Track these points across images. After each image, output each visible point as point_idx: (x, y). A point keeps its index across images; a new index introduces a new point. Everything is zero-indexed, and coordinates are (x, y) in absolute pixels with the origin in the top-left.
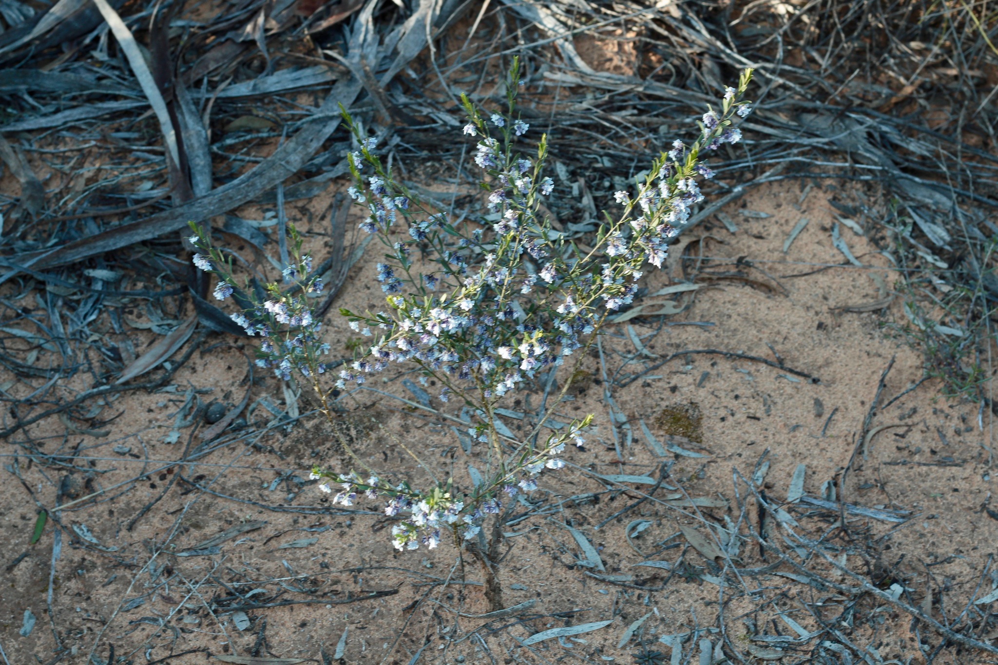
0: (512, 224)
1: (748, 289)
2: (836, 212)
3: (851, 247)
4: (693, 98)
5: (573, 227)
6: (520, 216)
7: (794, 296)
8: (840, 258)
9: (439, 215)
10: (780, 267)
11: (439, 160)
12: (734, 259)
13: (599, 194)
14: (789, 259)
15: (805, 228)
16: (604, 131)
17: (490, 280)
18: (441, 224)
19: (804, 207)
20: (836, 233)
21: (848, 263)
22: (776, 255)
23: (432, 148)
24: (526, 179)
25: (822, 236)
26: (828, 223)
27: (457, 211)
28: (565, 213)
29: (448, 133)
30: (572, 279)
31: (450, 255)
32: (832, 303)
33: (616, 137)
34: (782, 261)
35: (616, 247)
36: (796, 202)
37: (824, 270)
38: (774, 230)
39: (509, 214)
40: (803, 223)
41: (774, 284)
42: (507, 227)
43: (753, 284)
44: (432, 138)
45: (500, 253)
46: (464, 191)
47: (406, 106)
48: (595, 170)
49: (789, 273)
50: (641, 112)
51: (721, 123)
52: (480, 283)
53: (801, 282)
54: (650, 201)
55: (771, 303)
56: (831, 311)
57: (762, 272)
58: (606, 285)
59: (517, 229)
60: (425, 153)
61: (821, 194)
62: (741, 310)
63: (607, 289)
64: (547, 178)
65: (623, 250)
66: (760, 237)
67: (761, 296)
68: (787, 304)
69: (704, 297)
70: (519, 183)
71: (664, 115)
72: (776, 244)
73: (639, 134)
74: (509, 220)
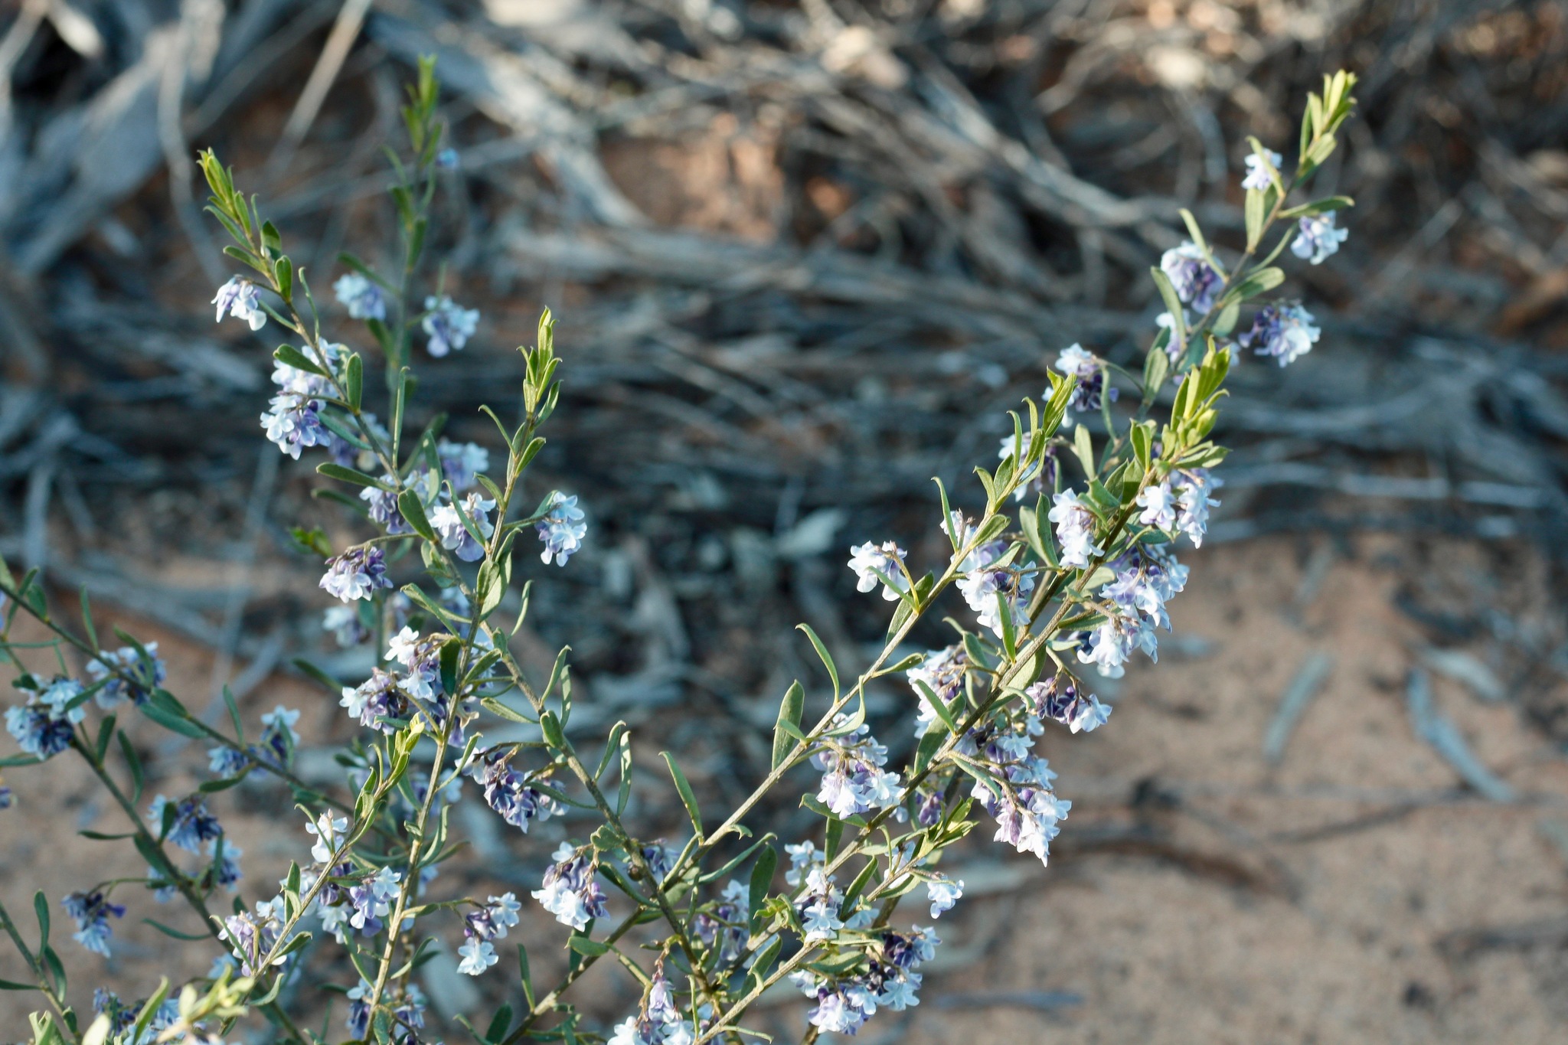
0: (415, 686)
1: (1174, 882)
2: (1412, 633)
3: (1471, 737)
4: (953, 303)
5: (612, 690)
6: (450, 653)
7: (1319, 899)
8: (1442, 776)
9: (130, 653)
10: (1263, 806)
11: (192, 486)
12: (1121, 784)
13: (692, 586)
14: (1290, 779)
15: (1323, 686)
16: (695, 396)
17: (331, 918)
18: (136, 692)
19: (1313, 617)
20: (1419, 696)
21: (1465, 788)
22: (1248, 771)
23: (172, 450)
24: (475, 503)
25: (1378, 707)
26: (1390, 664)
27: (250, 645)
28: (590, 646)
29: (220, 409)
30: (666, 910)
31: (170, 814)
32: (1438, 918)
33: (736, 416)
34: (1268, 786)
35: (859, 777)
36: (1287, 605)
37: (1401, 812)
38: (1230, 690)
39: (402, 645)
40: (1315, 667)
41: (1251, 860)
42: (395, 703)
43: (1191, 864)
44: (172, 422)
45: (368, 810)
46: (270, 582)
47: (99, 329)
48: (677, 515)
49: (1293, 823)
50: (807, 342)
51: (1241, 284)
52: (283, 935)
53: (1335, 855)
54: (1002, 583)
55: (1250, 924)
56: (1442, 946)
57: (1213, 823)
58: (813, 935)
59: (436, 709)
60: (149, 469)
61: (1357, 580)
62: (1157, 946)
63: (815, 950)
64: (557, 497)
65: (887, 789)
66: (1189, 713)
67: (1217, 899)
68: (1298, 925)
69: (1040, 909)
70: (443, 519)
71: (870, 351)
72: (1240, 733)
73: (802, 408)
74: (405, 672)
